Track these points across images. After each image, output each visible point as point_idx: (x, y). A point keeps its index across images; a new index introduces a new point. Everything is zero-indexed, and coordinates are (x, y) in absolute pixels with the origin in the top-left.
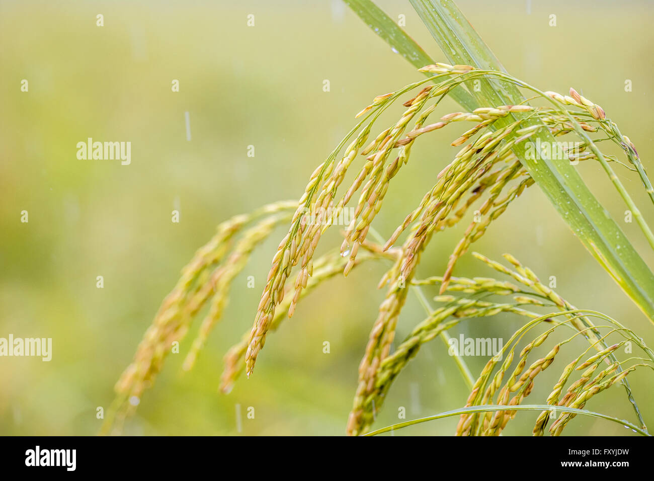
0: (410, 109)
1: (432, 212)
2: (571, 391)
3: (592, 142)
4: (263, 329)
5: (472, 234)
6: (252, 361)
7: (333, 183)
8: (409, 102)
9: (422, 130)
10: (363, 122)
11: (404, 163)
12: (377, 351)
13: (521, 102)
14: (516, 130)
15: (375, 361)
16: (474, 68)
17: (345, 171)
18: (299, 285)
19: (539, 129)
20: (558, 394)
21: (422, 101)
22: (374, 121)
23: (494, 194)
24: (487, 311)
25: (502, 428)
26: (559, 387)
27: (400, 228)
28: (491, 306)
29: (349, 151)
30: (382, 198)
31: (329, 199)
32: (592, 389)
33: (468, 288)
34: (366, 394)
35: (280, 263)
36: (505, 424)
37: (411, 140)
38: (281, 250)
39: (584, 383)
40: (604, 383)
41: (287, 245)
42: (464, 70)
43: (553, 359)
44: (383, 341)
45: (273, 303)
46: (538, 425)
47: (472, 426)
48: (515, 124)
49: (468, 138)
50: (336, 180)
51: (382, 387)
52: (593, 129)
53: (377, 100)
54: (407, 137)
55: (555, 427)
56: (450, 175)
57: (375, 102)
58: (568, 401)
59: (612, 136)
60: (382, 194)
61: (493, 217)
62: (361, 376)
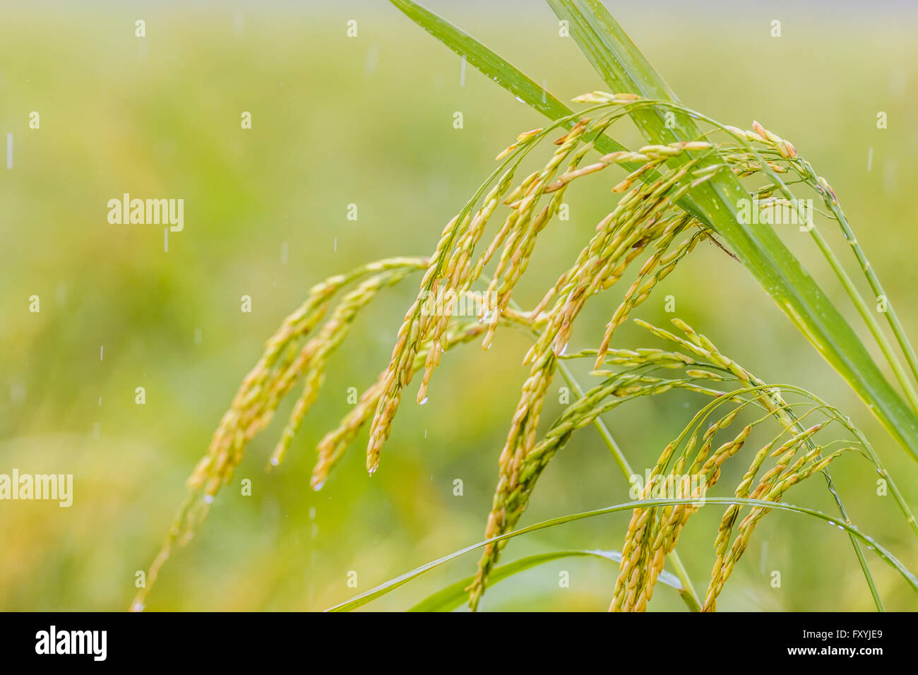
0: (563, 147)
1: (592, 272)
2: (764, 482)
3: (783, 184)
4: (388, 416)
5: (634, 298)
6: (375, 454)
7: (470, 238)
8: (560, 139)
9: (577, 172)
10: (505, 164)
11: (554, 212)
12: (521, 438)
13: (697, 136)
14: (693, 171)
15: (519, 451)
16: (639, 97)
17: (484, 223)
18: (430, 363)
19: (719, 168)
20: (748, 485)
21: (577, 137)
22: (518, 163)
23: (660, 249)
24: (654, 389)
25: (683, 525)
26: (750, 475)
27: (552, 291)
28: (659, 382)
29: (490, 201)
30: (528, 255)
31: (465, 258)
32: (790, 479)
33: (630, 361)
34: (508, 491)
35: (408, 336)
36: (686, 520)
37: (564, 185)
38: (409, 321)
39: (780, 472)
40: (804, 472)
41: (415, 314)
42: (628, 99)
43: (743, 443)
44: (528, 427)
45: (400, 385)
46: (724, 522)
47: (647, 524)
48: (690, 164)
49: (633, 181)
50: (475, 234)
51: (527, 482)
52: (781, 169)
53: (523, 137)
54: (559, 181)
55: (745, 524)
56: (612, 226)
57: (520, 141)
58: (761, 494)
59: (805, 178)
60: (528, 251)
61: (658, 277)
62: (502, 470)
